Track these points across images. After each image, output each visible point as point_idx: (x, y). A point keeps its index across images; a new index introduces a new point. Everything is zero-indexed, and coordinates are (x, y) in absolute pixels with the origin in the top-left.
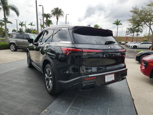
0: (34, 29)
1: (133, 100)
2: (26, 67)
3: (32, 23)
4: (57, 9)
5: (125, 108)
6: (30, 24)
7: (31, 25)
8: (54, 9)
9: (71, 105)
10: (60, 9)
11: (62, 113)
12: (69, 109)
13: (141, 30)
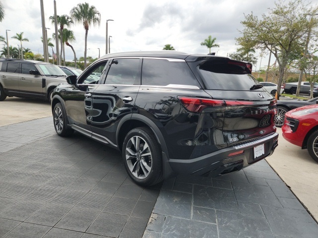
0: (26, 48)
1: (289, 187)
2: (54, 136)
3: (21, 35)
4: (86, 6)
5: (284, 201)
6: (18, 37)
7: (20, 38)
8: (78, 7)
9: (192, 204)
10: (93, 8)
11: (186, 217)
12: (194, 210)
13: (255, 58)
